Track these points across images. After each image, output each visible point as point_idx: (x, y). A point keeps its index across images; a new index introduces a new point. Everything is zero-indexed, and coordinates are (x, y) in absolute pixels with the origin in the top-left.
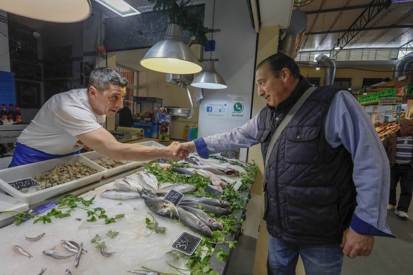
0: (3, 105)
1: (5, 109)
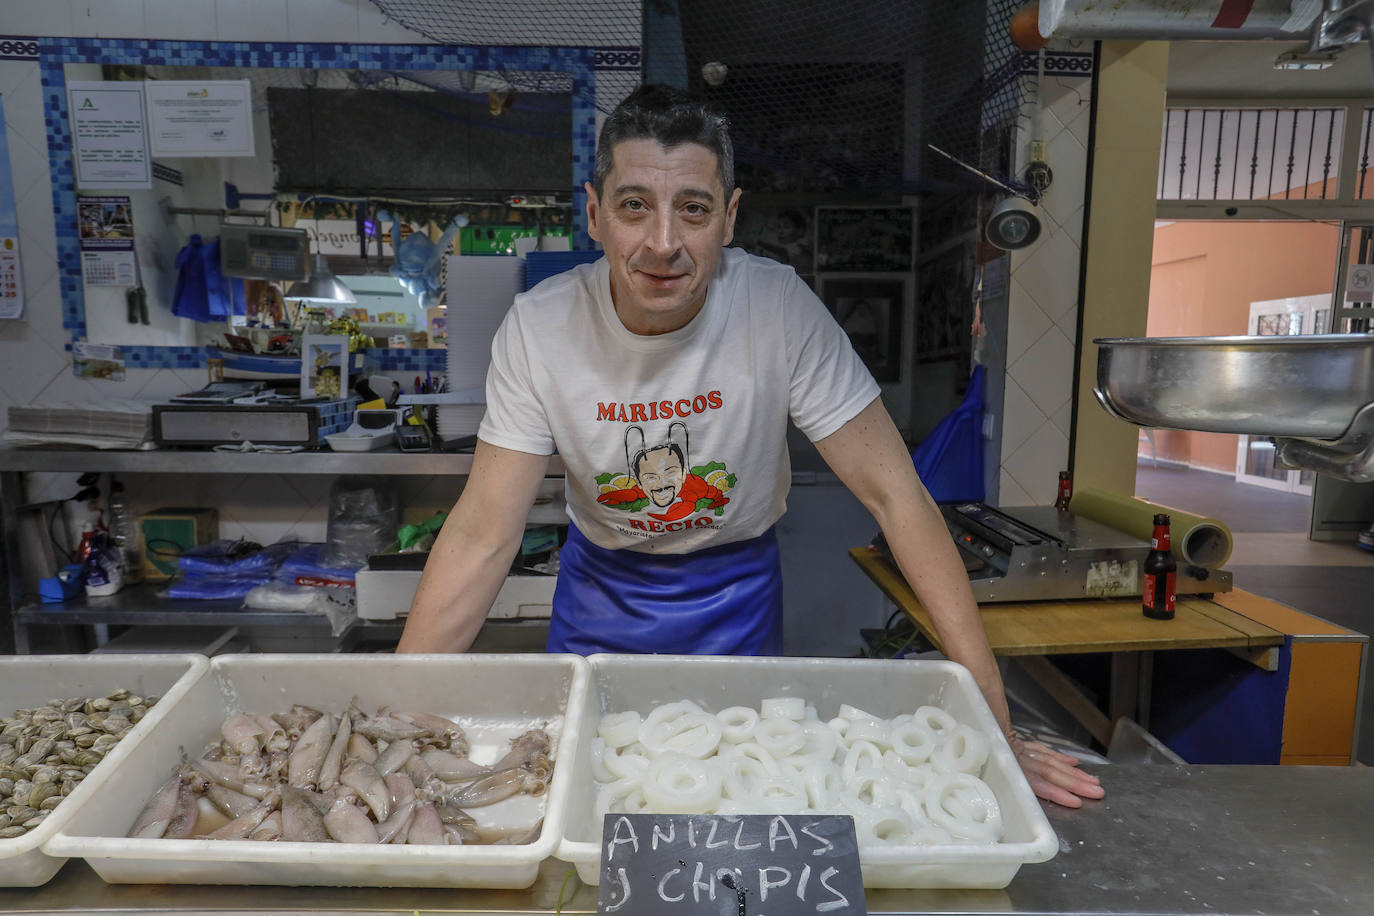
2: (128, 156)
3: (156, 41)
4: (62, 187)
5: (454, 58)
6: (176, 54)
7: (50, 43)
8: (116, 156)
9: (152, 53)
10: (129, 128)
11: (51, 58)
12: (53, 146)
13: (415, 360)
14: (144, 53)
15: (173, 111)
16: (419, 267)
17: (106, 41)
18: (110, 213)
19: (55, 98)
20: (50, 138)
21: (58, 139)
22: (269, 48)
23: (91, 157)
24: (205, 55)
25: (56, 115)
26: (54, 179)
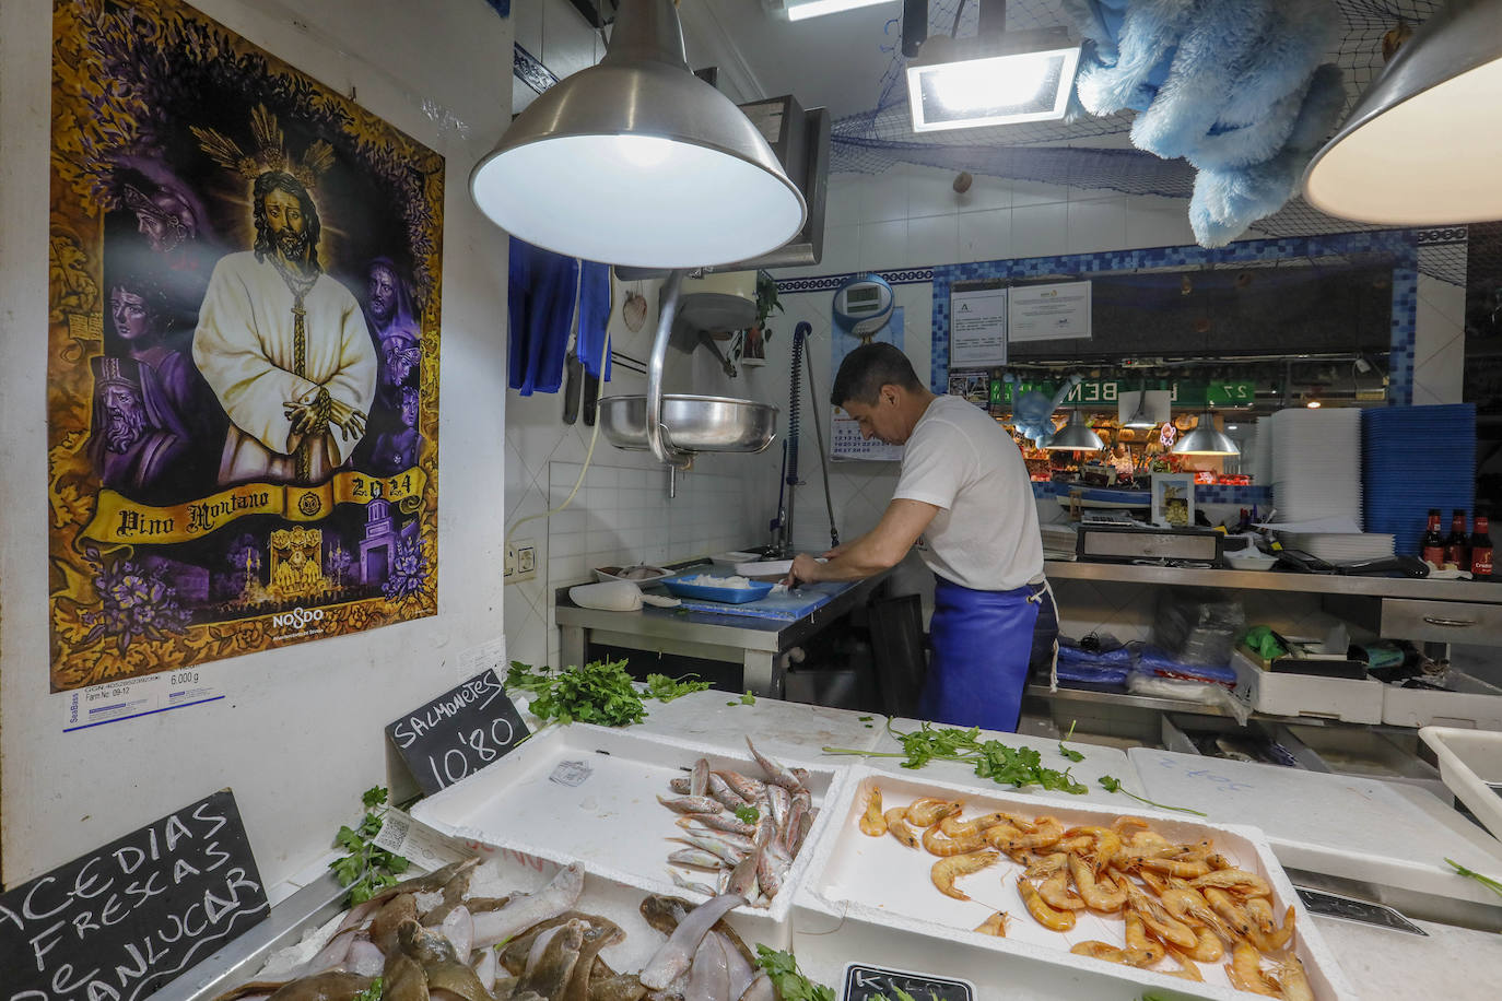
0: (1432, 513)
1: (1437, 527)
2: (990, 342)
3: (1018, 260)
4: (939, 367)
5: (1275, 249)
6: (1034, 267)
7: (942, 269)
8: (981, 342)
9: (1015, 269)
10: (993, 322)
11: (941, 279)
12: (935, 338)
13: (1223, 495)
14: (1010, 269)
15: (1029, 308)
16: (1037, 417)
17: (981, 264)
18: (972, 384)
19: (941, 306)
20: (934, 334)
21: (940, 334)
22: (1108, 256)
23: (962, 345)
24: (1056, 266)
25: (940, 317)
26: (933, 362)
